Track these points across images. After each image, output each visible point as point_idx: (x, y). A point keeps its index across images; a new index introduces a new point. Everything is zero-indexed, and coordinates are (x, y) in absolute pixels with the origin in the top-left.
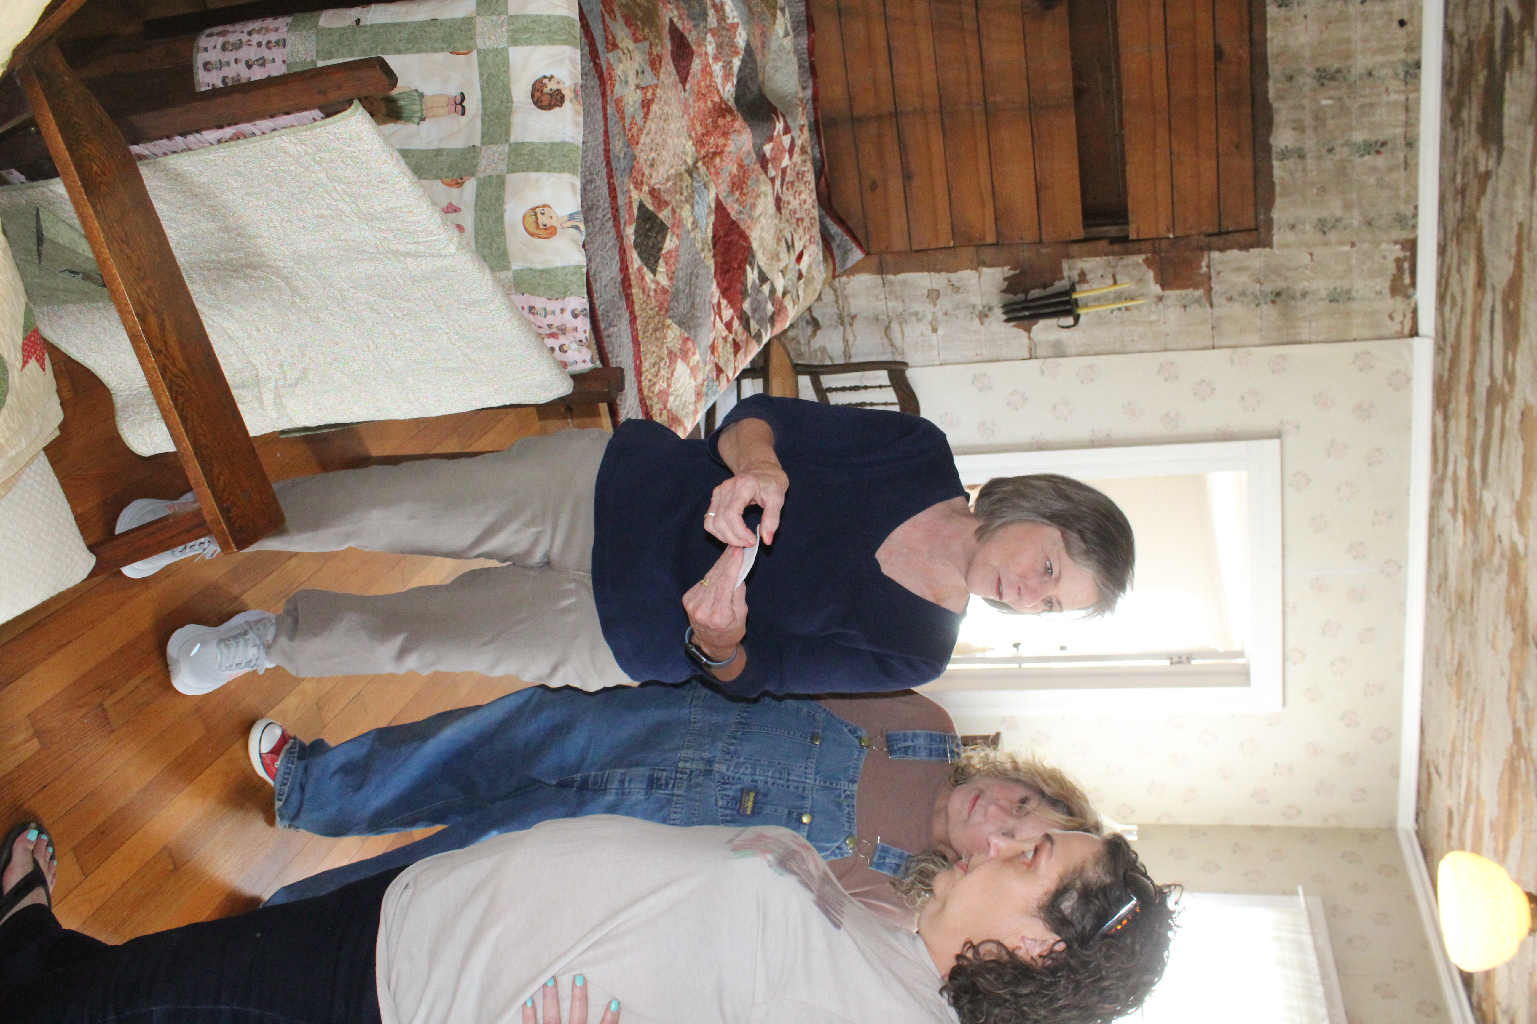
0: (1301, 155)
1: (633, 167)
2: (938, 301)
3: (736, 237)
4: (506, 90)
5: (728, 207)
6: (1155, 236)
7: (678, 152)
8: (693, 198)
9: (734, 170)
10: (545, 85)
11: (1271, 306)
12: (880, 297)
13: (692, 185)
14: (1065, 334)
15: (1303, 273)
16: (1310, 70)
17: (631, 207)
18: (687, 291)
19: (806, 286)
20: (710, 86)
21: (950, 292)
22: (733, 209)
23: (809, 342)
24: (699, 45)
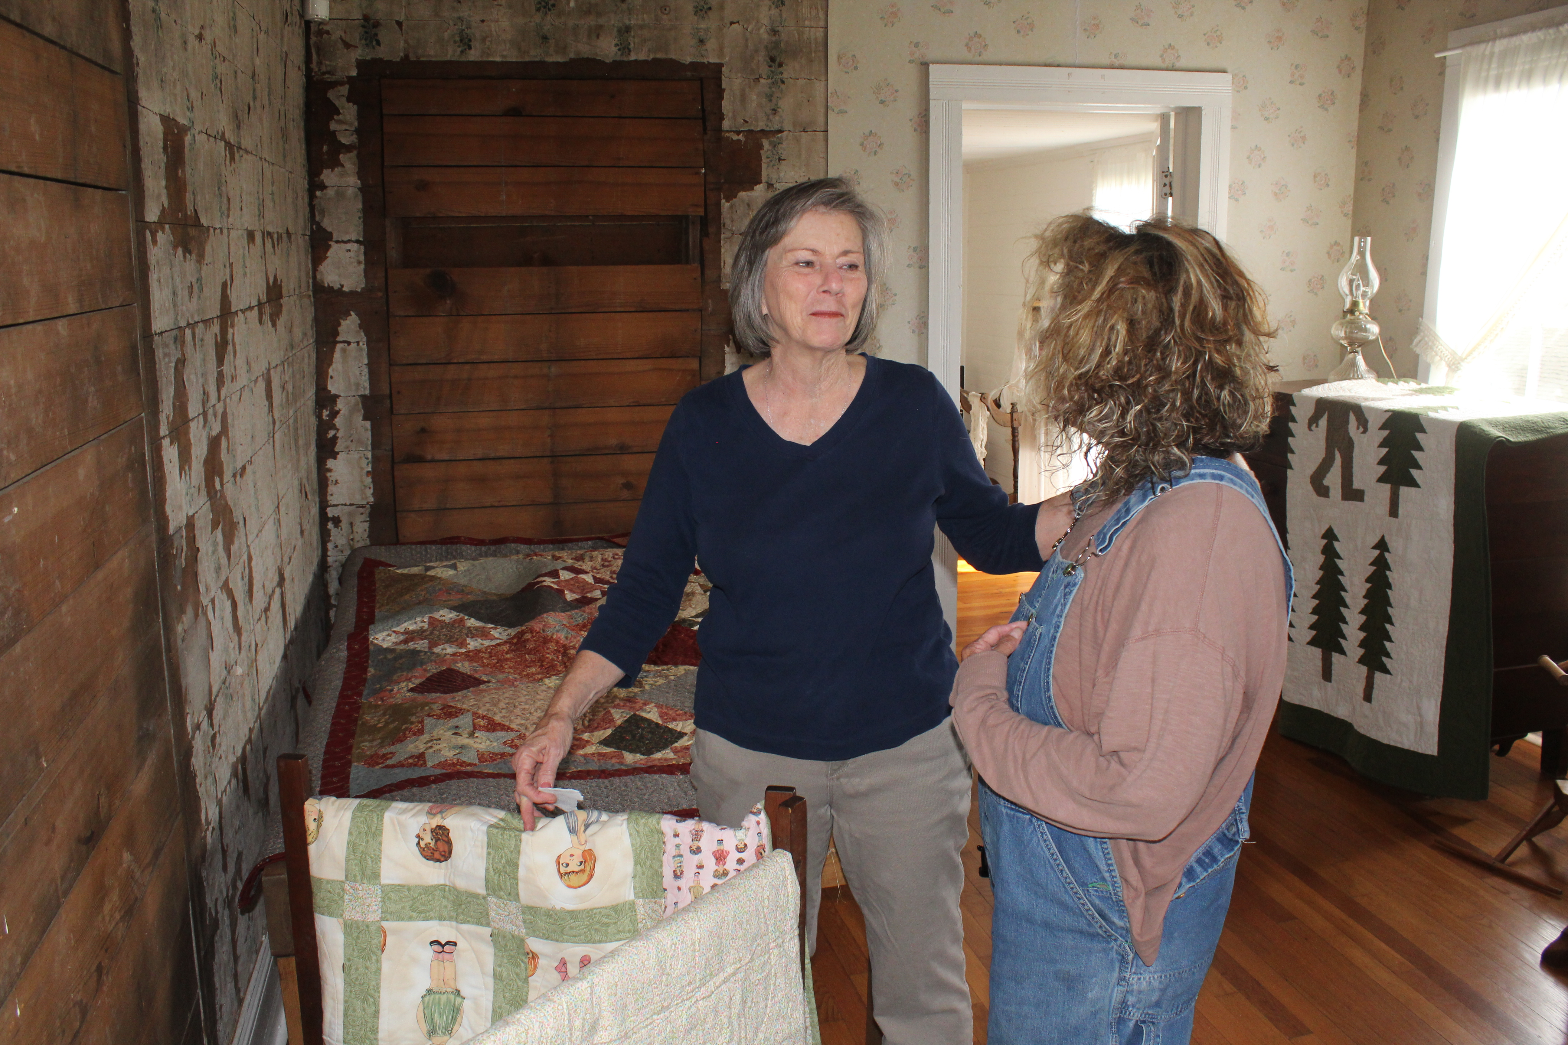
0: (625, 31)
4: (429, 890)
6: (703, 189)
10: (428, 845)
11: (784, 67)
15: (751, 33)
16: (537, 18)
17: (604, 755)
20: (490, 653)
24: (443, 661)
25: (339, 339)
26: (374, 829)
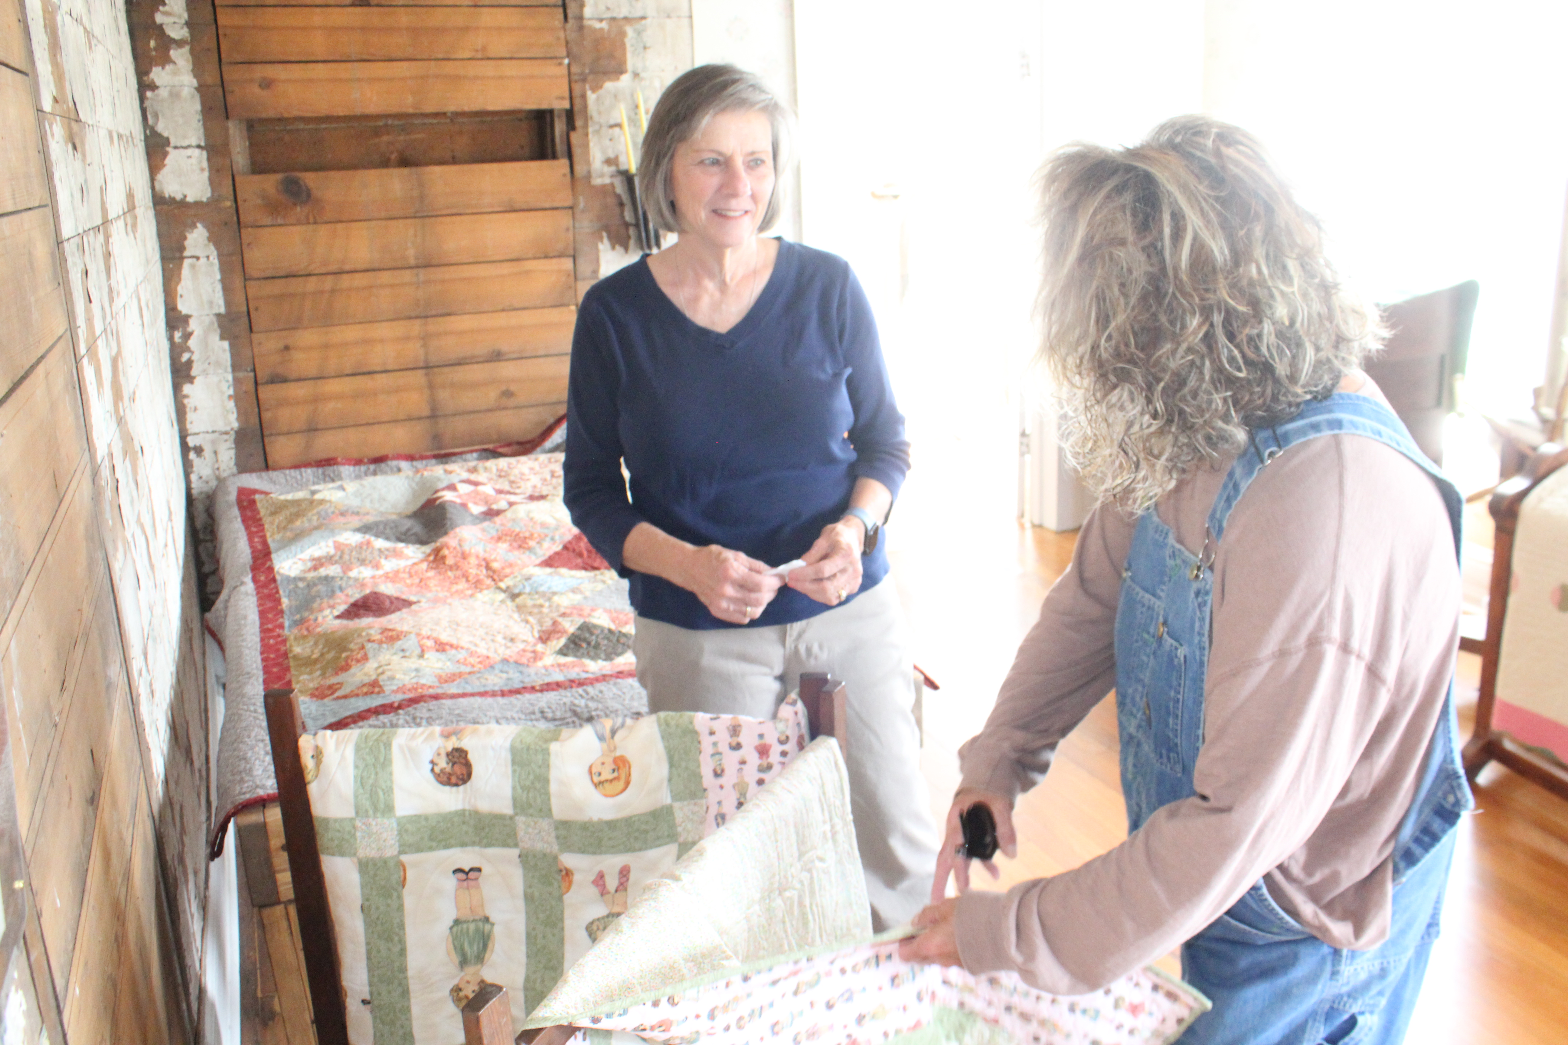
1: (516, 662)
4: (448, 817)
5: (548, 555)
6: (566, 80)
7: (492, 610)
8: (543, 592)
9: (503, 546)
10: (442, 770)
13: (529, 594)
17: (564, 665)
20: (410, 573)
22: (549, 548)
24: (363, 585)
25: (186, 254)
26: (382, 760)
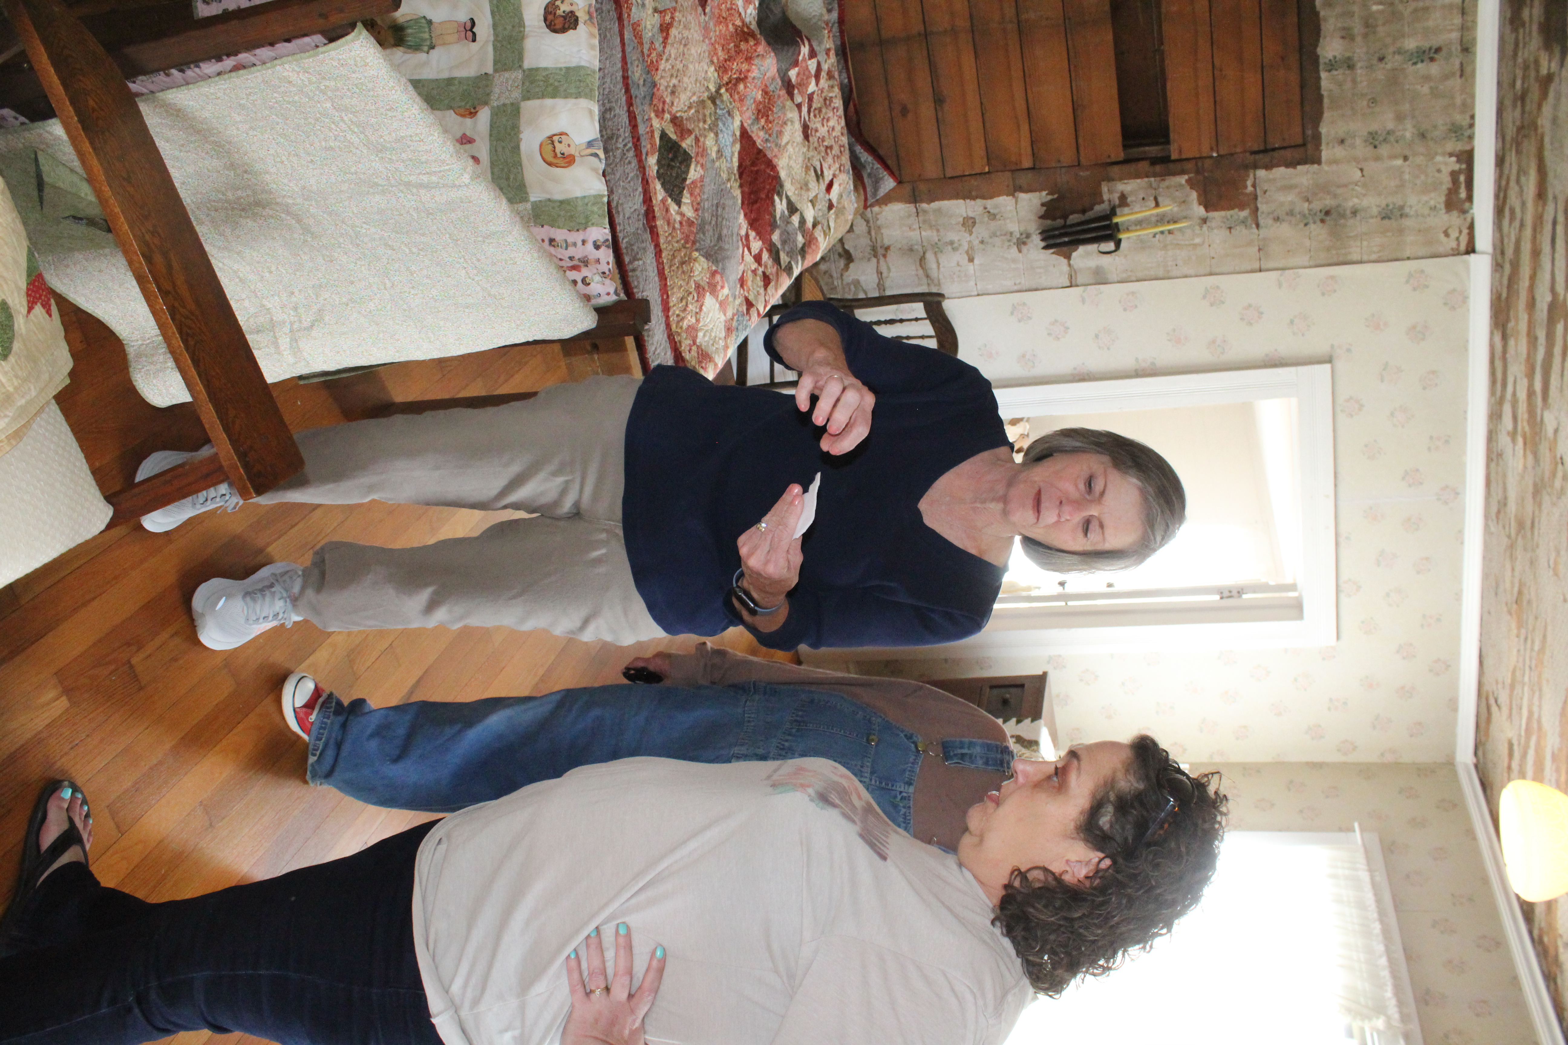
0: (1349, 64)
1: (653, 94)
2: (974, 230)
3: (763, 167)
4: (518, 13)
5: (753, 135)
6: (1198, 156)
7: (700, 78)
8: (718, 125)
9: (759, 97)
11: (1321, 225)
12: (914, 227)
13: (716, 113)
14: (1106, 260)
15: (1353, 190)
17: (652, 136)
18: (713, 222)
19: (837, 216)
20: (732, 9)
21: (986, 219)
22: (759, 137)
23: (842, 275)
